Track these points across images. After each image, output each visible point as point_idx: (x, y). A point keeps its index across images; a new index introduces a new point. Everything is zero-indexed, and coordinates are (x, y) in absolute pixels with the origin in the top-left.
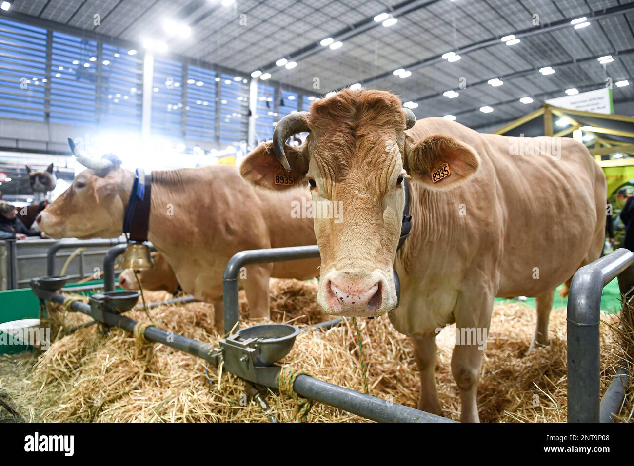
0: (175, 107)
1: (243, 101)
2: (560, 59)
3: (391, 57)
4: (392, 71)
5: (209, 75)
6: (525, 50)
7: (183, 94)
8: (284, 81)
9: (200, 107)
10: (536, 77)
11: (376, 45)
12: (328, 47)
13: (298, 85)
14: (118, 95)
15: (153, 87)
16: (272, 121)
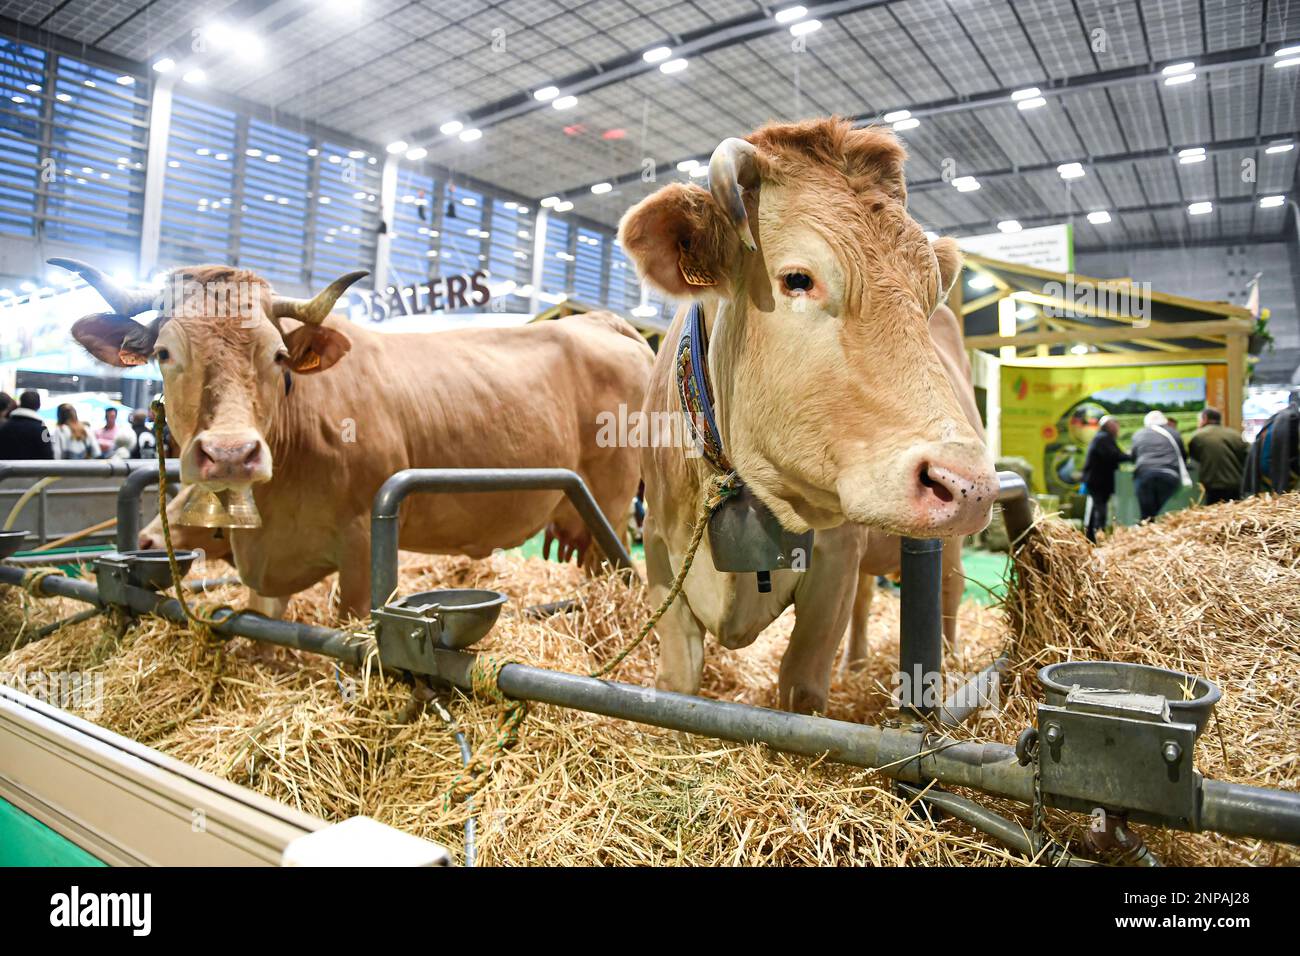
0: (216, 205)
1: (365, 201)
2: (991, 164)
3: (674, 135)
4: (676, 164)
5: (298, 141)
6: (927, 140)
7: (237, 178)
8: (455, 166)
9: (272, 209)
10: (944, 195)
11: (646, 109)
12: (548, 105)
13: (484, 177)
14: (87, 171)
15: (170, 158)
16: (426, 247)
